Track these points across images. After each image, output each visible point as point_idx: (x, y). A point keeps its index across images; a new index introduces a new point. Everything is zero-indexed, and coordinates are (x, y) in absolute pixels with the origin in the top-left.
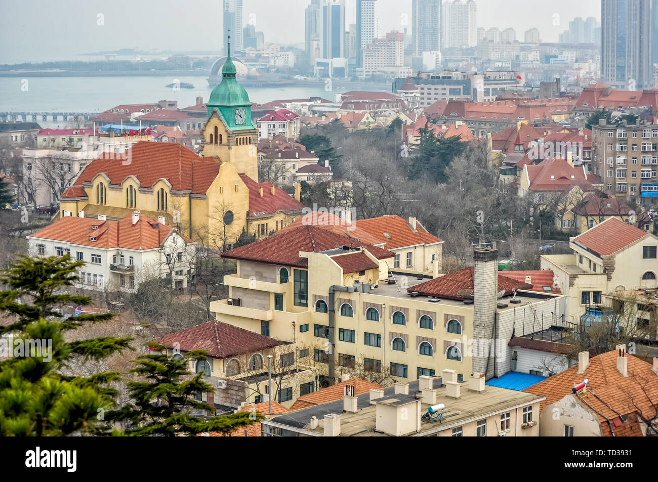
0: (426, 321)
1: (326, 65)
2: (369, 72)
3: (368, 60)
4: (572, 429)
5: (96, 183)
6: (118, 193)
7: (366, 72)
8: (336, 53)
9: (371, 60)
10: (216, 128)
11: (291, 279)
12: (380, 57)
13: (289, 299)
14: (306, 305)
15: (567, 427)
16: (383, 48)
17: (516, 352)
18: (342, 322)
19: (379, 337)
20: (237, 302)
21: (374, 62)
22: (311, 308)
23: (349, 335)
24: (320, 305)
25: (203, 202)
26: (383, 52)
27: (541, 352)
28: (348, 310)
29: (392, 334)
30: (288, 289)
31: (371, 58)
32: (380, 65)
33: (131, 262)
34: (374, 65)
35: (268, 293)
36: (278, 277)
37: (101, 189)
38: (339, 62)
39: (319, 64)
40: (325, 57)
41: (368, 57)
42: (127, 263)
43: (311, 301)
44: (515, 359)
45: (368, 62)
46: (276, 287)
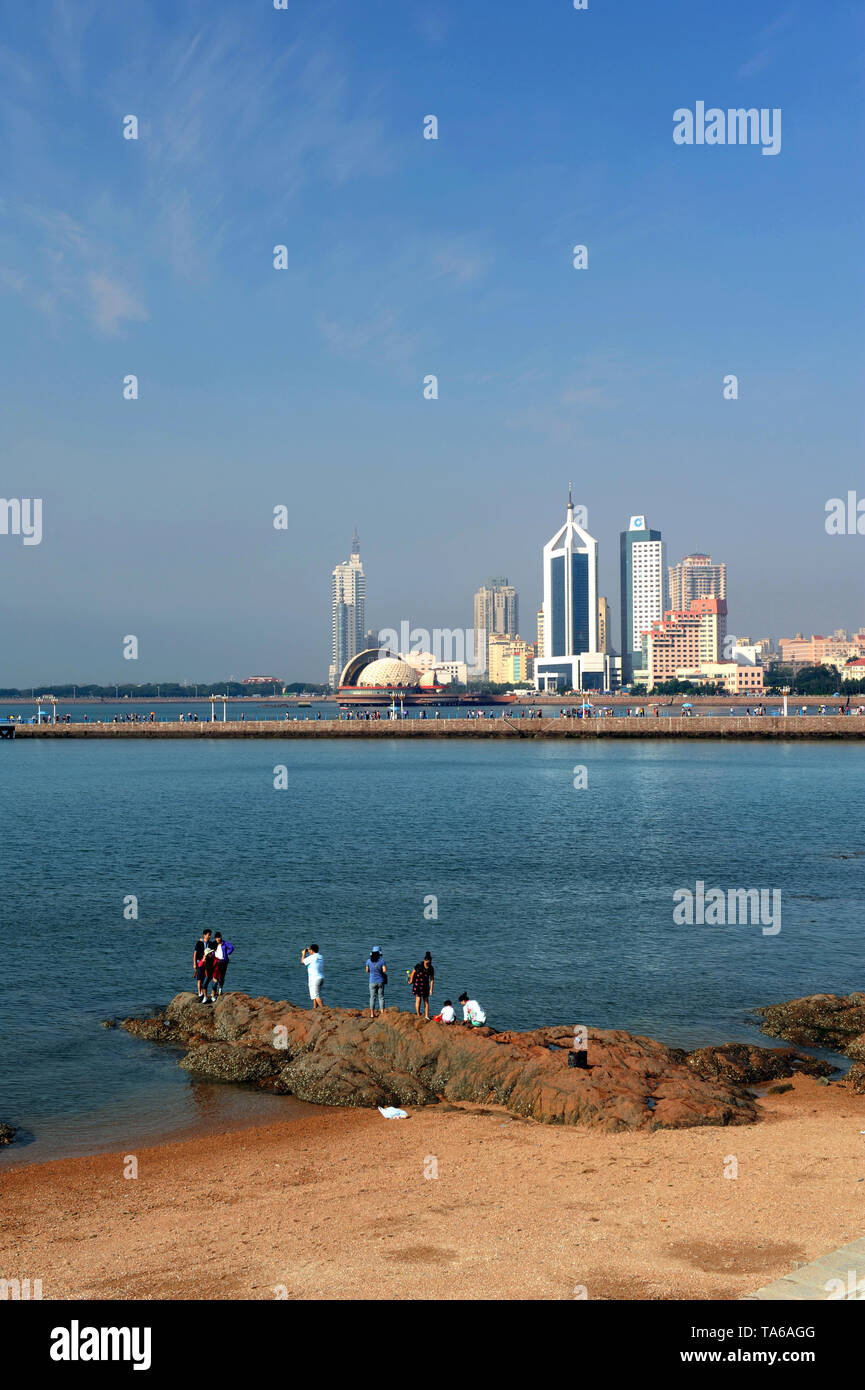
2: (660, 677)
3: (658, 653)
7: (655, 677)
9: (664, 653)
12: (682, 649)
16: (687, 629)
21: (670, 658)
26: (688, 638)
31: (664, 649)
32: (682, 663)
34: (670, 663)
41: (658, 649)
45: (658, 658)
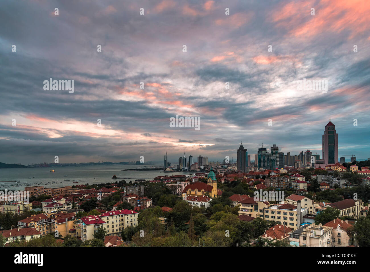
0: (285, 213)
1: (184, 169)
4: (340, 233)
5: (189, 190)
6: (193, 192)
8: (186, 167)
10: (210, 180)
11: (254, 206)
13: (253, 210)
14: (258, 211)
15: (338, 233)
17: (304, 219)
18: (266, 214)
19: (274, 217)
20: (242, 211)
22: (259, 212)
23: (268, 217)
24: (261, 211)
25: (211, 193)
27: (310, 219)
28: (267, 212)
29: (277, 216)
30: (253, 208)
33: (204, 204)
35: (249, 209)
36: (251, 206)
37: (190, 191)
38: (187, 168)
39: (183, 169)
40: (184, 167)
42: (203, 204)
43: (259, 210)
44: (304, 220)
46: (250, 208)
